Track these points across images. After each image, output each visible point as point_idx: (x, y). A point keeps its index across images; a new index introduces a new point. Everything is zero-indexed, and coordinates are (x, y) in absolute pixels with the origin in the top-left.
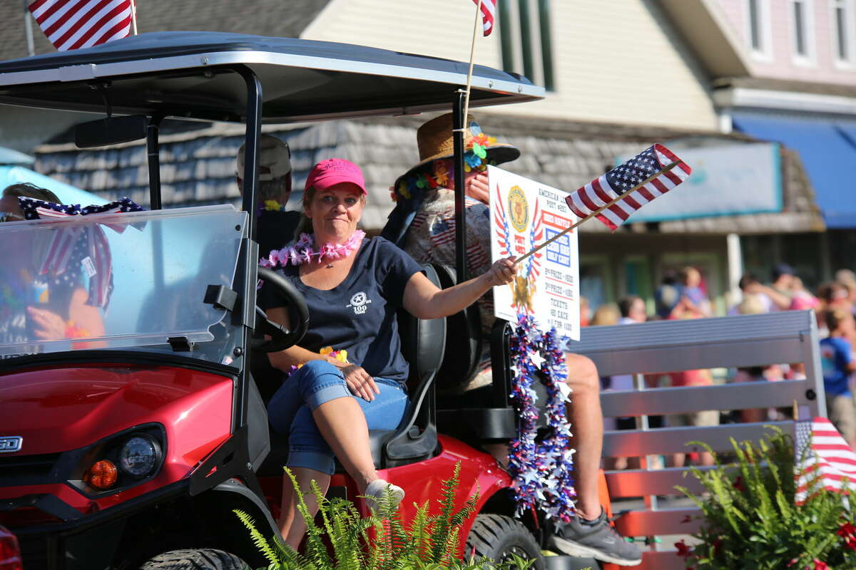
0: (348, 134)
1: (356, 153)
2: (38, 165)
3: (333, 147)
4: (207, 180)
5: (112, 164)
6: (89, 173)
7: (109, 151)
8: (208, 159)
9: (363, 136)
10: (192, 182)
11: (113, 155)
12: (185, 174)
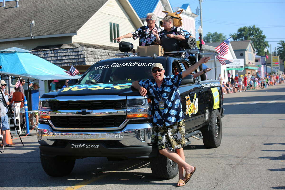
0: (84, 49)
1: (85, 52)
2: (32, 53)
3: (82, 51)
4: (60, 56)
5: (44, 53)
6: (40, 54)
7: (43, 51)
8: (60, 53)
9: (87, 49)
10: (57, 56)
11: (44, 52)
12: (56, 55)
